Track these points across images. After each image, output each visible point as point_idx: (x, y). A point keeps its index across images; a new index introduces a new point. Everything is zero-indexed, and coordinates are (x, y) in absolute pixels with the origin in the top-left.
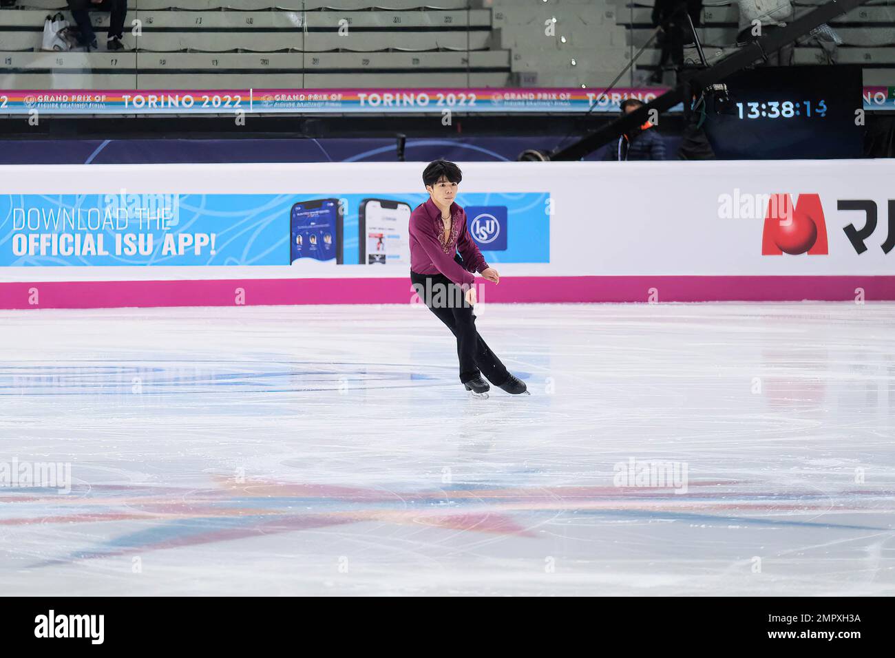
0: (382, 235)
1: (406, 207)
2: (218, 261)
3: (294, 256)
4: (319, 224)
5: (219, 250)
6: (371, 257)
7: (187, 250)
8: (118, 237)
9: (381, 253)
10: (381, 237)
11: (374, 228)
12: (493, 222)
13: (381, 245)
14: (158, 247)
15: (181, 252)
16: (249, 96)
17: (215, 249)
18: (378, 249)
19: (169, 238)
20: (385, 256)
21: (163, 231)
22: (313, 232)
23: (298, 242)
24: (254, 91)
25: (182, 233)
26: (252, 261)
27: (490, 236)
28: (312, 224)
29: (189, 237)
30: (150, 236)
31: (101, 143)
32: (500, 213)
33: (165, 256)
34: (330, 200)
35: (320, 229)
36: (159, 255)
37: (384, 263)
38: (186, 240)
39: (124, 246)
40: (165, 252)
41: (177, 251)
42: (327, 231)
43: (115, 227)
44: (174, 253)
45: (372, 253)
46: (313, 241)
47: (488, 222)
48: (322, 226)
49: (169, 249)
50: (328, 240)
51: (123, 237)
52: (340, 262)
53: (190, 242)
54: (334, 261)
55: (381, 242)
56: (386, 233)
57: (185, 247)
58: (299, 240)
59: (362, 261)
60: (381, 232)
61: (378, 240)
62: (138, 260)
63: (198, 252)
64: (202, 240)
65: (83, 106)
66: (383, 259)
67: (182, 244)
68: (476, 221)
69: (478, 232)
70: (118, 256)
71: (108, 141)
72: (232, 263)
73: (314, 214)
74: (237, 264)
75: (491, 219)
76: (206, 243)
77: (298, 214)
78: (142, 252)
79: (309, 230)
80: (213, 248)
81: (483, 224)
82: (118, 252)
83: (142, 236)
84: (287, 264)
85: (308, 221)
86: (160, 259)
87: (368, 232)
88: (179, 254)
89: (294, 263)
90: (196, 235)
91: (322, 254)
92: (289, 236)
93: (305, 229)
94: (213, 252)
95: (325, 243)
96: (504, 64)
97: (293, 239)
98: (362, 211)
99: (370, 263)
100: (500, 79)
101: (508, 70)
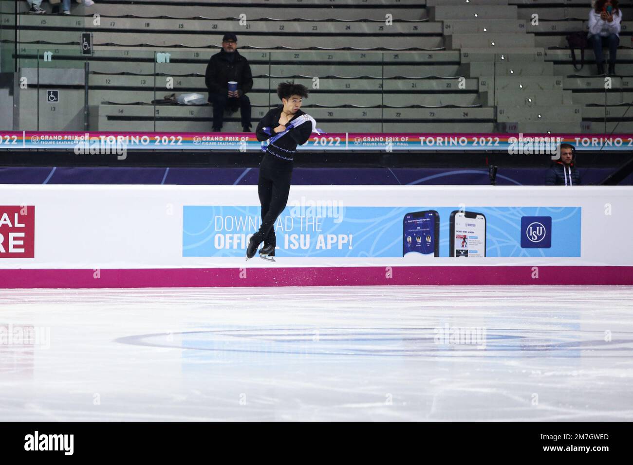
0: (465, 236)
1: (482, 217)
2: (354, 254)
3: (406, 250)
4: (423, 229)
5: (355, 246)
6: (458, 252)
7: (333, 246)
8: (286, 236)
9: (464, 248)
10: (465, 238)
11: (460, 232)
12: (541, 228)
13: (465, 244)
14: (313, 244)
15: (329, 247)
16: (346, 138)
17: (352, 245)
18: (463, 246)
19: (321, 237)
20: (467, 250)
21: (317, 232)
22: (419, 234)
23: (408, 241)
24: (349, 134)
25: (330, 234)
26: (377, 253)
27: (539, 238)
28: (418, 228)
29: (335, 237)
30: (308, 236)
31: (246, 169)
32: (547, 221)
33: (317, 250)
34: (431, 212)
35: (424, 232)
36: (314, 249)
37: (467, 256)
38: (332, 239)
39: (290, 242)
40: (318, 247)
41: (326, 247)
42: (428, 233)
43: (284, 229)
44: (324, 248)
45: (458, 249)
46: (419, 240)
47: (538, 228)
48: (424, 230)
49: (321, 245)
50: (429, 240)
51: (289, 236)
52: (437, 255)
53: (335, 240)
54: (433, 254)
55: (464, 241)
56: (468, 235)
57: (332, 244)
58: (409, 239)
59: (452, 255)
60: (465, 234)
61: (462, 240)
62: (300, 253)
63: (340, 247)
64: (343, 239)
65: (233, 144)
66: (466, 253)
67: (329, 242)
68: (530, 227)
69: (531, 235)
70: (286, 250)
71: (249, 169)
72: (363, 256)
73: (419, 221)
74: (367, 256)
75: (540, 226)
76: (345, 241)
77: (409, 221)
78: (303, 247)
79: (416, 233)
80: (351, 245)
81: (534, 229)
82: (286, 247)
83: (302, 236)
84: (400, 257)
85: (415, 226)
86: (314, 252)
87: (456, 234)
88: (328, 248)
89: (405, 255)
90: (339, 235)
91: (425, 249)
92: (401, 237)
93: (413, 232)
94: (350, 248)
95: (426, 242)
96: (492, 117)
97: (405, 239)
98: (452, 219)
99: (457, 256)
100: (489, 127)
101: (494, 121)
